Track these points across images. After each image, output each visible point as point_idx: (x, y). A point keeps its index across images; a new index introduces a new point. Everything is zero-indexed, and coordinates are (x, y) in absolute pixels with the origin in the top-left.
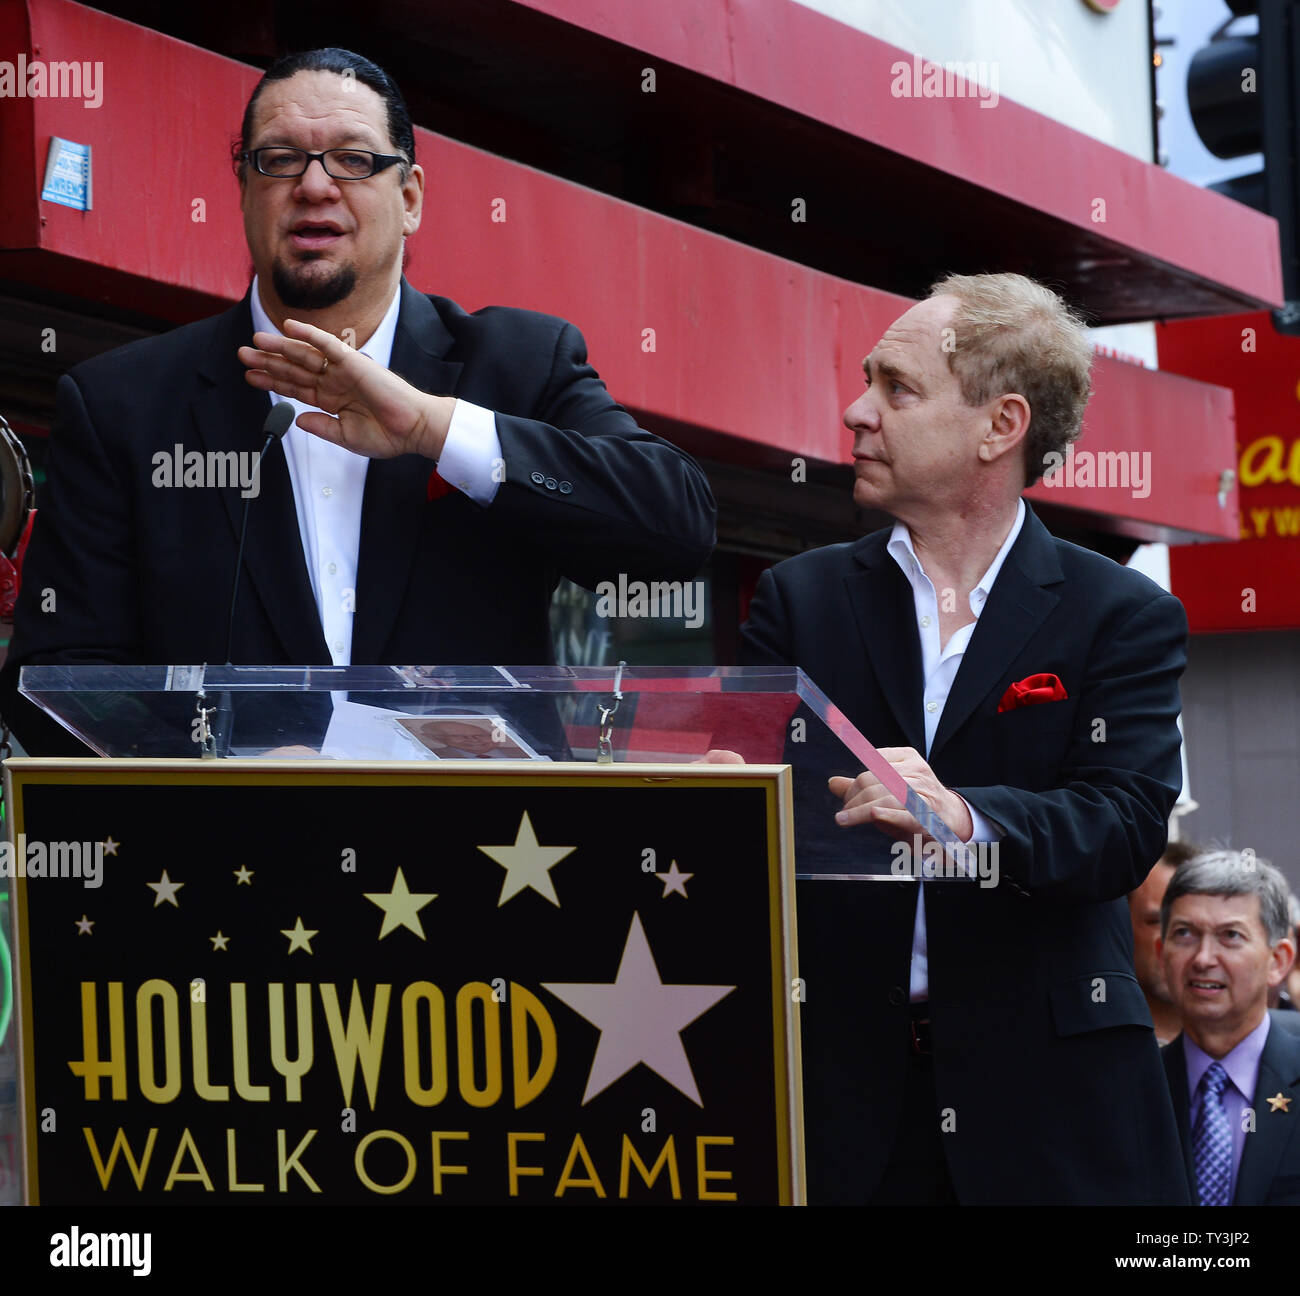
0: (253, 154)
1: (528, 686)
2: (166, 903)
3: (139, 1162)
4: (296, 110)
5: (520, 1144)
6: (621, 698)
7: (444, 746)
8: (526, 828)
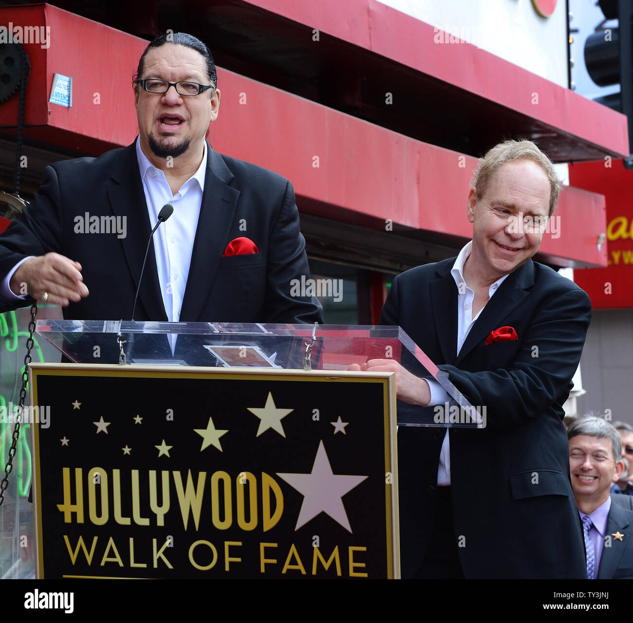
0: (143, 82)
1: (272, 333)
2: (102, 432)
3: (89, 551)
4: (165, 62)
5: (266, 548)
6: (315, 339)
7: (232, 360)
8: (270, 399)
